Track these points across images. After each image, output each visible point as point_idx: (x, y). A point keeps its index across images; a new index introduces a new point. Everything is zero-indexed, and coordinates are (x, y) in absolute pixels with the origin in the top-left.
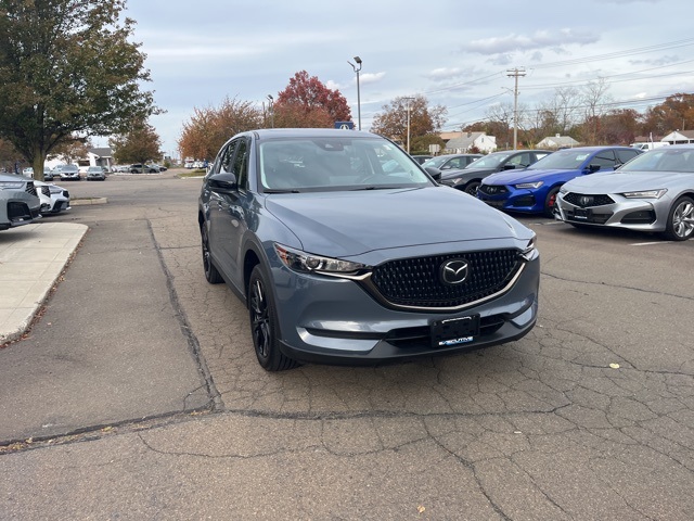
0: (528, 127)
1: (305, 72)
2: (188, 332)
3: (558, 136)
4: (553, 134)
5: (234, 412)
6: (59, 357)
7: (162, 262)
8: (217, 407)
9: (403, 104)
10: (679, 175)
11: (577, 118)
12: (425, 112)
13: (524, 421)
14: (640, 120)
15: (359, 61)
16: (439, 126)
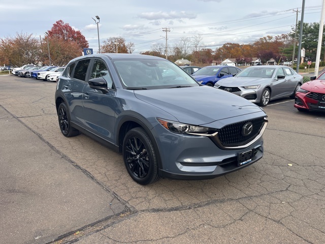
0: (170, 54)
1: (61, 21)
2: (77, 166)
3: (183, 59)
4: (180, 58)
5: (143, 211)
6: (10, 191)
7: (26, 126)
8: (132, 209)
9: (113, 41)
10: (263, 79)
11: (190, 52)
12: (124, 46)
13: (280, 196)
14: (213, 54)
15: (98, 18)
16: (131, 53)
